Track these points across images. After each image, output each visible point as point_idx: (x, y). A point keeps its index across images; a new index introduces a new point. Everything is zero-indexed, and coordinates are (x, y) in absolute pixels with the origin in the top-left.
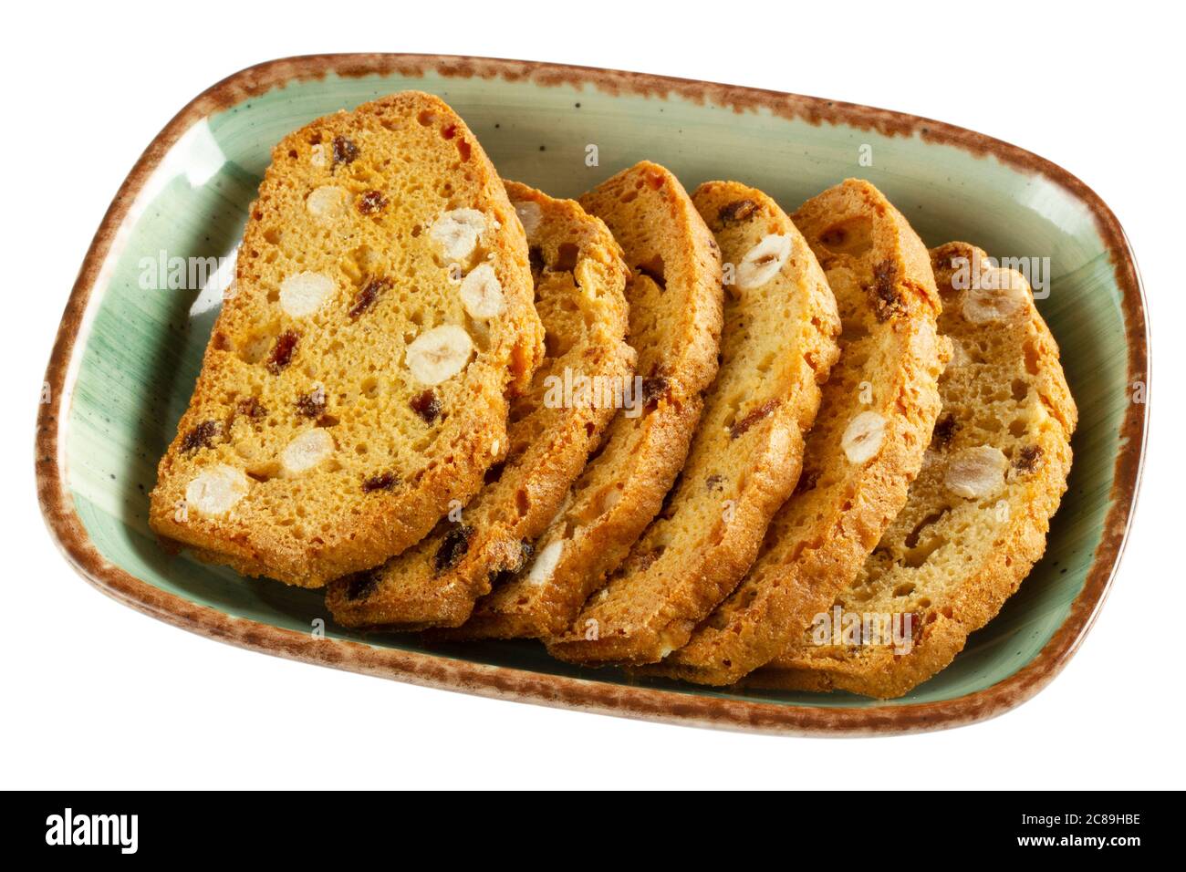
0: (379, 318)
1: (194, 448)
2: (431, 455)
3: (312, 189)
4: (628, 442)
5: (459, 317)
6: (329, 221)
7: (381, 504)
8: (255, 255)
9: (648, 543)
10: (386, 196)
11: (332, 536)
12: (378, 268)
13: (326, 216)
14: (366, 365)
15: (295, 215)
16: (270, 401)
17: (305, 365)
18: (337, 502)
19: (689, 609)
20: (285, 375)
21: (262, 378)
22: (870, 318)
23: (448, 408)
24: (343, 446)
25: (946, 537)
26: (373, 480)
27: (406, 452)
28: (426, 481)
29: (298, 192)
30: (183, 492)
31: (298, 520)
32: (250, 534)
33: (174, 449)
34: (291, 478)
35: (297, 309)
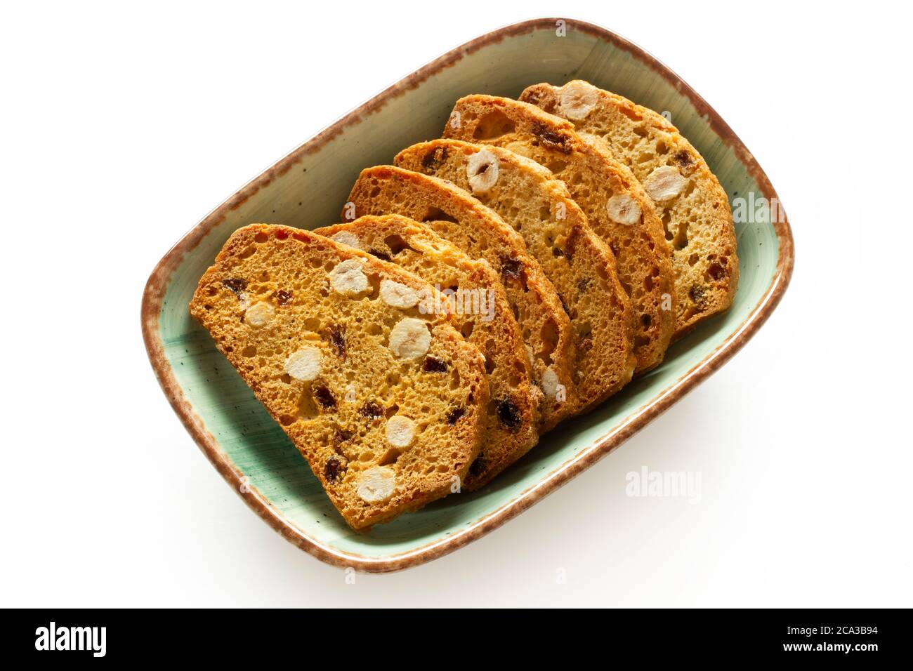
0: (357, 346)
1: (337, 477)
5: (399, 314)
6: (273, 323)
8: (251, 368)
10: (287, 289)
11: (463, 457)
12: (327, 325)
13: (268, 322)
14: (377, 371)
16: (348, 426)
18: (445, 441)
20: (340, 408)
21: (332, 419)
23: (448, 358)
24: (414, 415)
25: (685, 222)
26: (449, 418)
27: (450, 393)
28: (477, 397)
29: (236, 322)
30: (360, 499)
31: (435, 464)
32: (419, 489)
33: (327, 486)
34: (408, 449)
35: (309, 375)
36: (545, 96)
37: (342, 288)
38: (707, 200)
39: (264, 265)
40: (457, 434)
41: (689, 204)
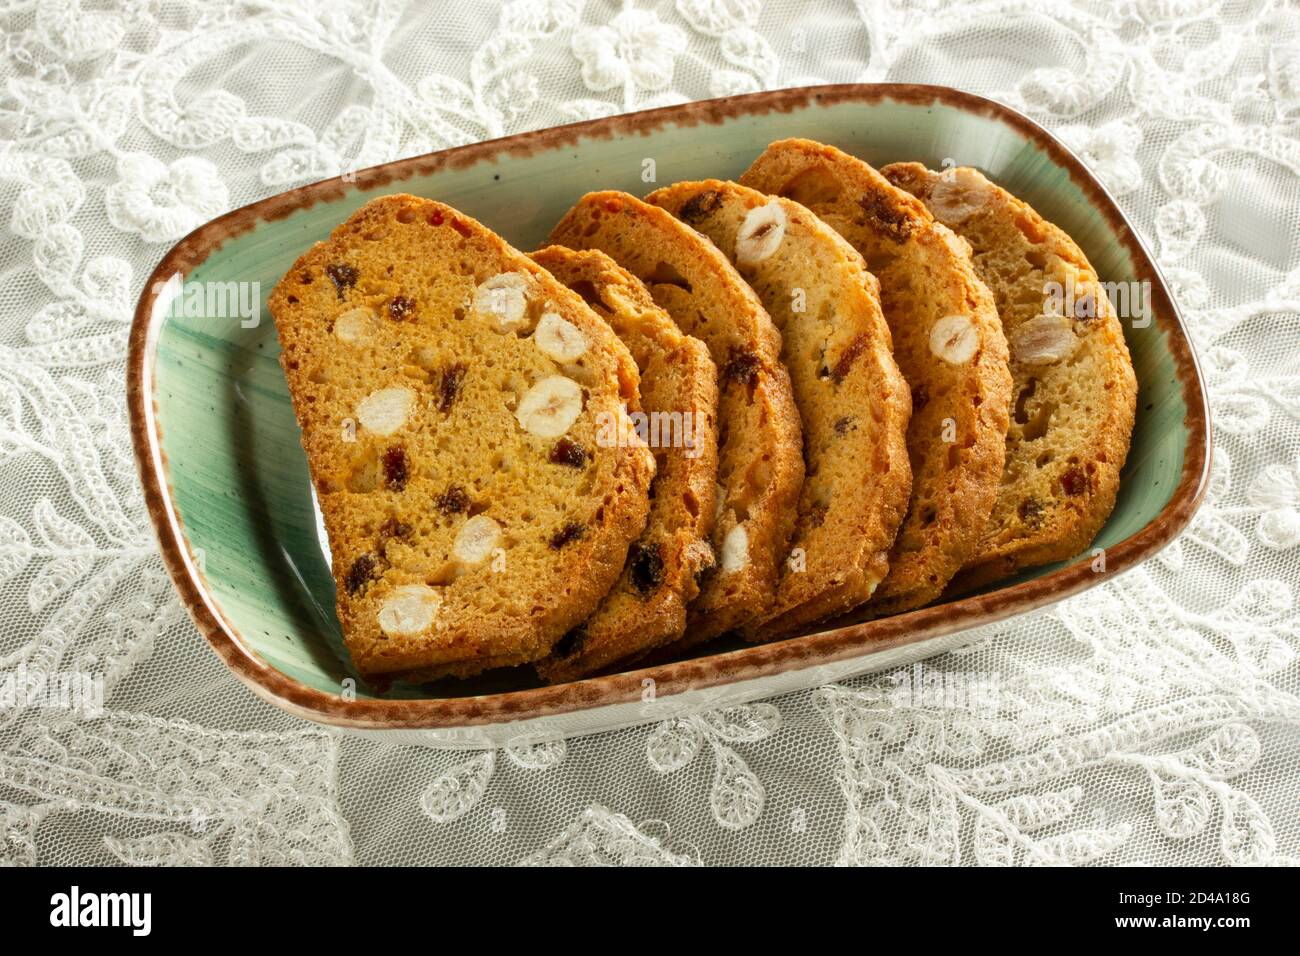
0: (471, 401)
1: (362, 586)
2: (599, 493)
3: (333, 322)
4: (750, 419)
5: (550, 368)
6: (369, 341)
7: (579, 553)
8: (311, 399)
9: (808, 502)
10: (411, 297)
11: (550, 599)
12: (441, 362)
13: (363, 338)
14: (484, 445)
15: (330, 350)
16: (409, 516)
17: (423, 471)
18: (534, 570)
19: (882, 540)
20: (409, 486)
21: (390, 499)
22: (887, 244)
23: (591, 447)
24: (508, 522)
25: (1053, 402)
26: (556, 537)
27: (573, 500)
28: (609, 516)
29: (320, 329)
30: (377, 626)
31: (506, 601)
32: (467, 632)
33: (342, 595)
34: (475, 569)
35: (386, 427)
36: (912, 180)
37: (486, 312)
38: (1099, 375)
39: (394, 256)
40: (556, 562)
41: (1070, 378)
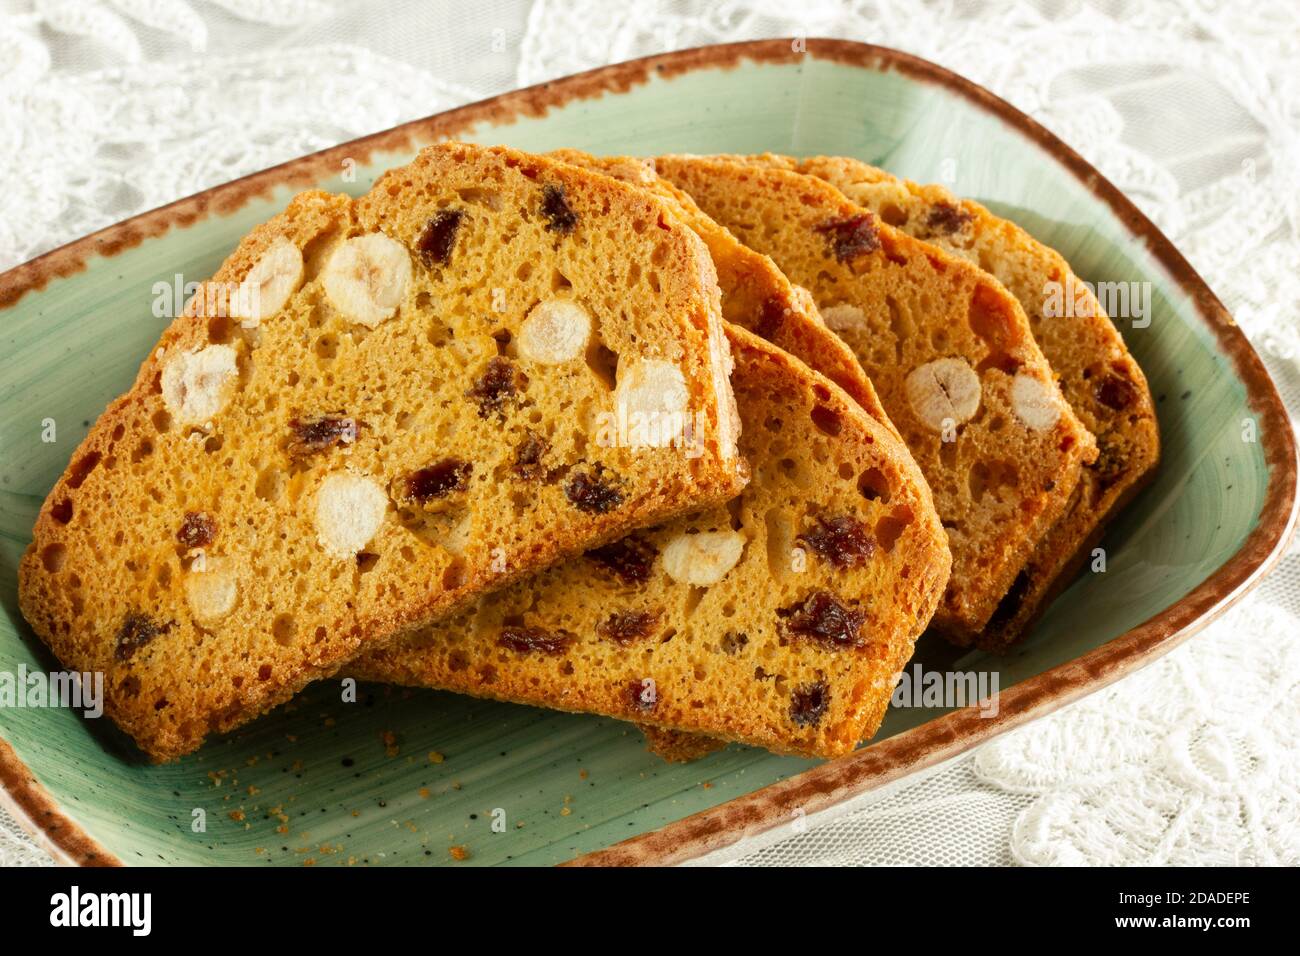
0: (346, 394)
1: (612, 486)
2: (499, 176)
5: (309, 290)
6: (240, 564)
7: (582, 186)
8: (321, 633)
10: (178, 521)
11: (648, 210)
12: (283, 449)
13: (235, 573)
14: (412, 362)
16: (510, 444)
17: (444, 439)
18: (603, 242)
20: (465, 456)
21: (482, 478)
23: (431, 208)
24: (530, 299)
26: (557, 226)
27: (508, 211)
29: (212, 647)
31: (645, 272)
33: (623, 512)
34: (597, 322)
35: (375, 506)
37: (215, 402)
39: (112, 564)
40: (595, 214)
